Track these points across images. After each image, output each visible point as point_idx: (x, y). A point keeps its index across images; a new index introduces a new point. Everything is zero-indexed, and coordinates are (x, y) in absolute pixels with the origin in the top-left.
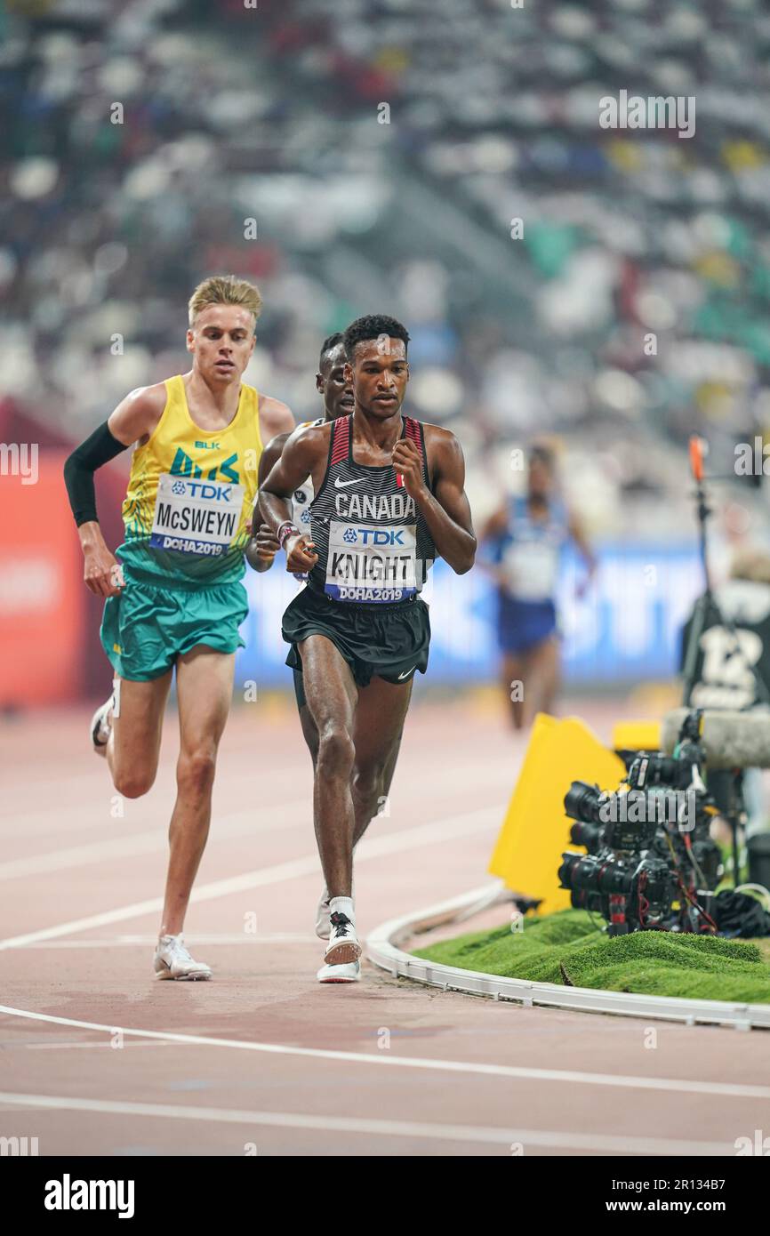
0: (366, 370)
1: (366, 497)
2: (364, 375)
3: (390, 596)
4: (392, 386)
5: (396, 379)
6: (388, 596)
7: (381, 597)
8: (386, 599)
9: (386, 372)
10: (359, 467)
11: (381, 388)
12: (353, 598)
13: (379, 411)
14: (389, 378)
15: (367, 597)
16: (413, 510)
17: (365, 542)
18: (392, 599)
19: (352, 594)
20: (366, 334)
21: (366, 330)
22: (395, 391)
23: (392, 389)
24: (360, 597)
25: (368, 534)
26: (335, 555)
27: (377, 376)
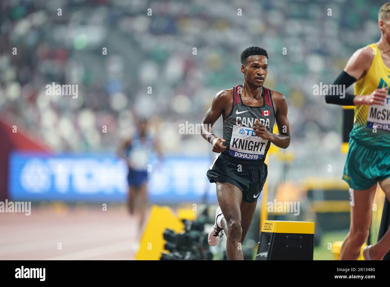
0: (253, 67)
1: (248, 119)
2: (252, 69)
3: (254, 157)
4: (263, 74)
5: (264, 72)
6: (253, 157)
7: (250, 157)
8: (252, 158)
9: (261, 69)
10: (245, 106)
11: (258, 74)
12: (240, 157)
13: (257, 84)
14: (261, 71)
15: (245, 157)
16: (269, 125)
17: (248, 134)
18: (254, 158)
19: (239, 155)
20: (253, 53)
21: (253, 51)
22: (263, 76)
23: (262, 76)
24: (242, 157)
25: (250, 131)
26: (234, 139)
27: (257, 70)
